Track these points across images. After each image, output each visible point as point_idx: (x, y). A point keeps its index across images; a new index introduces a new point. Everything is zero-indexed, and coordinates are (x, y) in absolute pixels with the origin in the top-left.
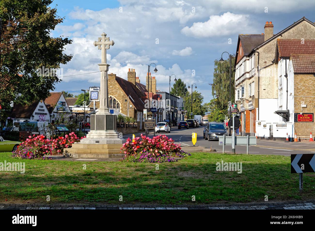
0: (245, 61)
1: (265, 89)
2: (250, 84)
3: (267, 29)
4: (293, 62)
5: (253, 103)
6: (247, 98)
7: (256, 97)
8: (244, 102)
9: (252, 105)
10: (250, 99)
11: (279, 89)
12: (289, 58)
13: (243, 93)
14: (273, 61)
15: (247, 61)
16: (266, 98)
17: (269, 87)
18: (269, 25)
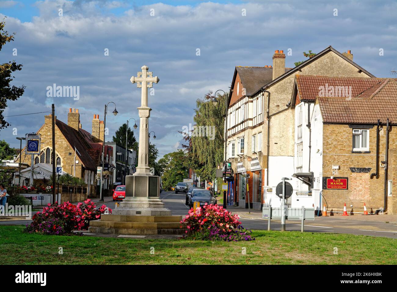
0: (246, 103)
1: (277, 143)
2: (254, 135)
3: (278, 60)
4: (321, 108)
5: (260, 162)
6: (249, 155)
7: (265, 153)
8: (245, 159)
9: (258, 164)
10: (254, 157)
11: (297, 143)
12: (314, 101)
13: (242, 148)
14: (288, 104)
15: (250, 104)
16: (277, 155)
17: (283, 139)
18: (280, 54)
